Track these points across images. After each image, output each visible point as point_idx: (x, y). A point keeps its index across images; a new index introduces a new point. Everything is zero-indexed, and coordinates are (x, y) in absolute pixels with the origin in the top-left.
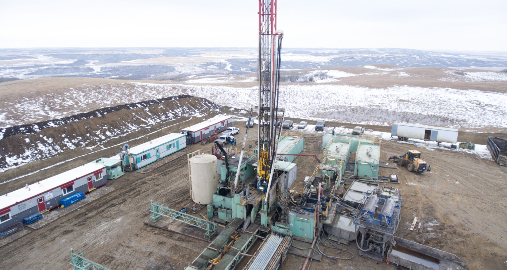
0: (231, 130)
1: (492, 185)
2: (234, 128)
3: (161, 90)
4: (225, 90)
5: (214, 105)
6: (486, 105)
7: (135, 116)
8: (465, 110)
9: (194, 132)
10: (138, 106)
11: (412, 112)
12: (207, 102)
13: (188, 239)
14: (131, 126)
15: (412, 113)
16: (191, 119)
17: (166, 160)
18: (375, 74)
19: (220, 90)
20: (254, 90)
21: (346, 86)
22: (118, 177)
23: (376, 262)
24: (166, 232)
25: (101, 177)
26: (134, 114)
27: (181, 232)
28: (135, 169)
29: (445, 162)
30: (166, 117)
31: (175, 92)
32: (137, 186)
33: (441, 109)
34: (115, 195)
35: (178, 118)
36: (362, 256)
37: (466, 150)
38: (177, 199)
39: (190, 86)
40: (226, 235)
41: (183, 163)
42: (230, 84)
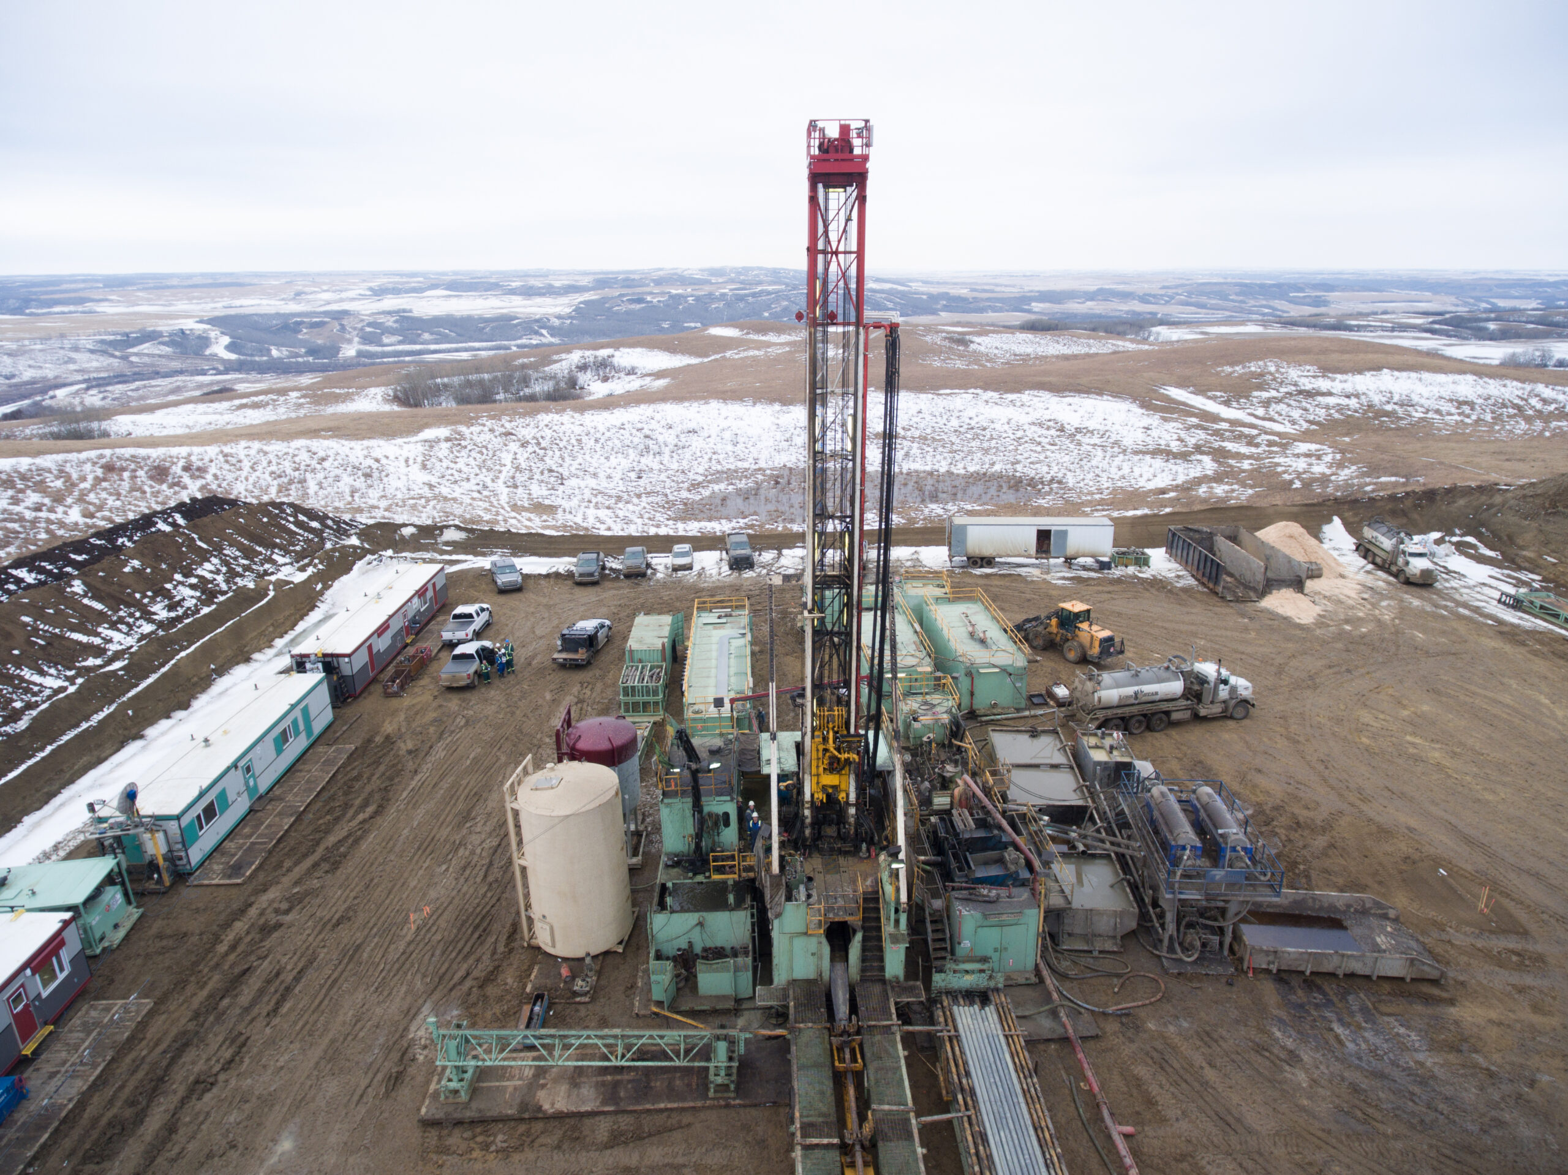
0: (470, 616)
1: (1257, 663)
2: (477, 606)
3: (59, 484)
4: (322, 454)
5: (330, 522)
6: (1078, 430)
7: (36, 630)
8: (1039, 449)
9: (349, 656)
10: (22, 580)
11: (928, 468)
12: (301, 517)
13: (647, 1123)
14: (37, 678)
15: (931, 474)
16: (272, 594)
17: (290, 797)
18: (751, 353)
19: (304, 457)
20: (432, 443)
21: (714, 404)
22: (121, 933)
23: (1224, 980)
24: (539, 1126)
25: (62, 969)
26: (26, 619)
27: (604, 1103)
28: (181, 876)
29: (1120, 614)
30: (171, 608)
31: (126, 485)
32: (247, 954)
33: (986, 451)
34: (174, 1031)
35: (221, 598)
36: (1179, 974)
37: (1131, 570)
38: (471, 961)
39: (174, 451)
40: (816, 1065)
41: (371, 794)
42: (330, 429)
